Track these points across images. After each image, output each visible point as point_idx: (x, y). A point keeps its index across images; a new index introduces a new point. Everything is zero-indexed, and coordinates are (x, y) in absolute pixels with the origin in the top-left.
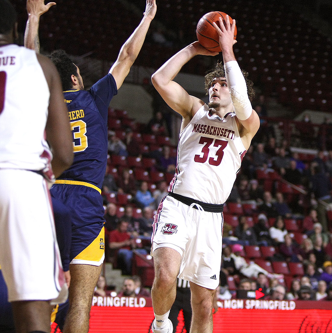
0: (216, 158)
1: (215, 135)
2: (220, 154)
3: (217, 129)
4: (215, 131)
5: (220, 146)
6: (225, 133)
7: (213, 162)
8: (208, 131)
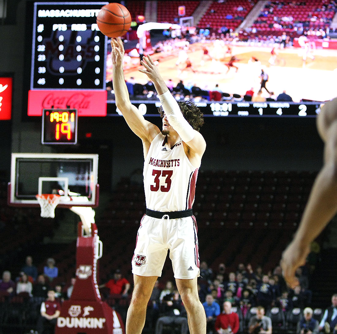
0: (166, 186)
1: (162, 167)
2: (169, 181)
3: (164, 162)
4: (162, 163)
5: (167, 176)
6: (170, 163)
7: (164, 190)
8: (157, 164)
